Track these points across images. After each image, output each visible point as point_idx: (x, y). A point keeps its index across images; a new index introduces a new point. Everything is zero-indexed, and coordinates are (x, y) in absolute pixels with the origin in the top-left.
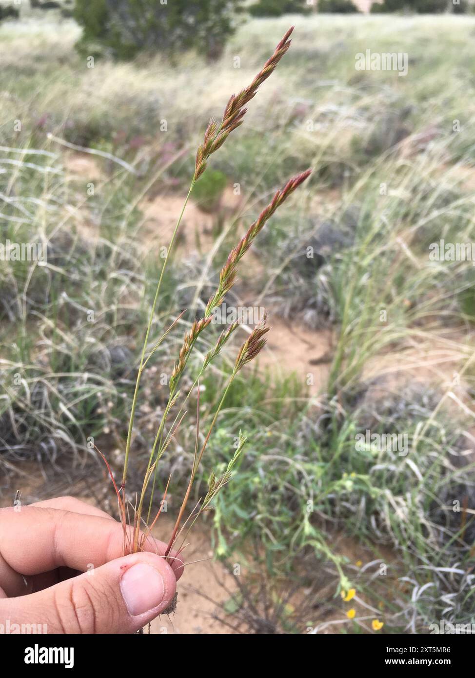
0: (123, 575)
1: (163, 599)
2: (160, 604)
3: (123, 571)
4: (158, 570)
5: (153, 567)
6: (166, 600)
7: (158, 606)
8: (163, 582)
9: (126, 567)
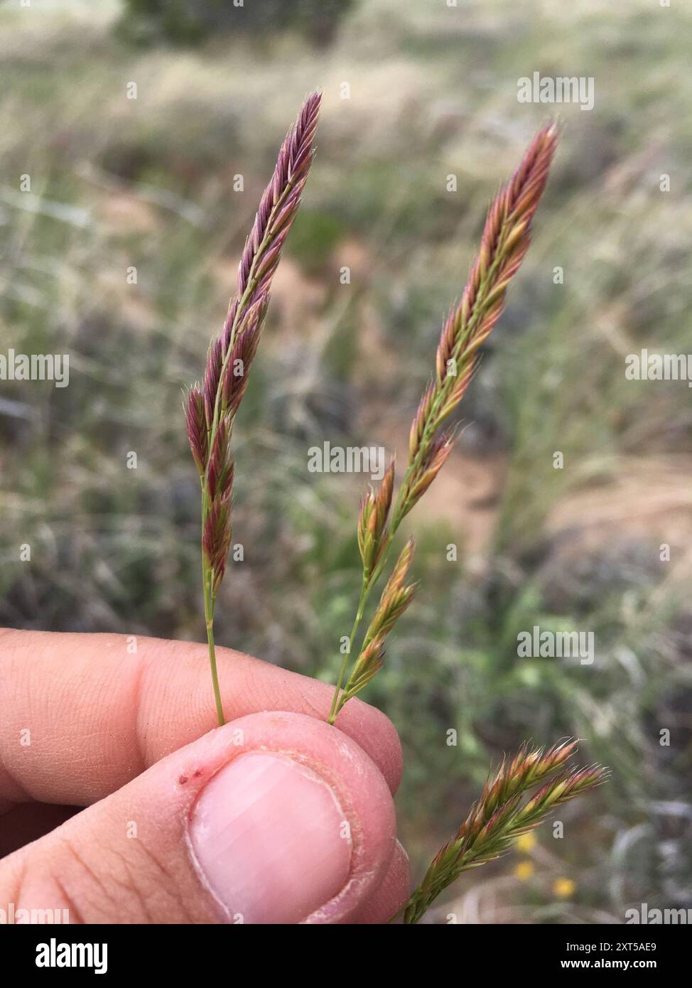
0: (193, 807)
1: (352, 867)
2: (348, 887)
3: (189, 792)
4: (313, 768)
5: (296, 759)
6: (365, 870)
7: (342, 895)
8: (338, 806)
9: (197, 774)
